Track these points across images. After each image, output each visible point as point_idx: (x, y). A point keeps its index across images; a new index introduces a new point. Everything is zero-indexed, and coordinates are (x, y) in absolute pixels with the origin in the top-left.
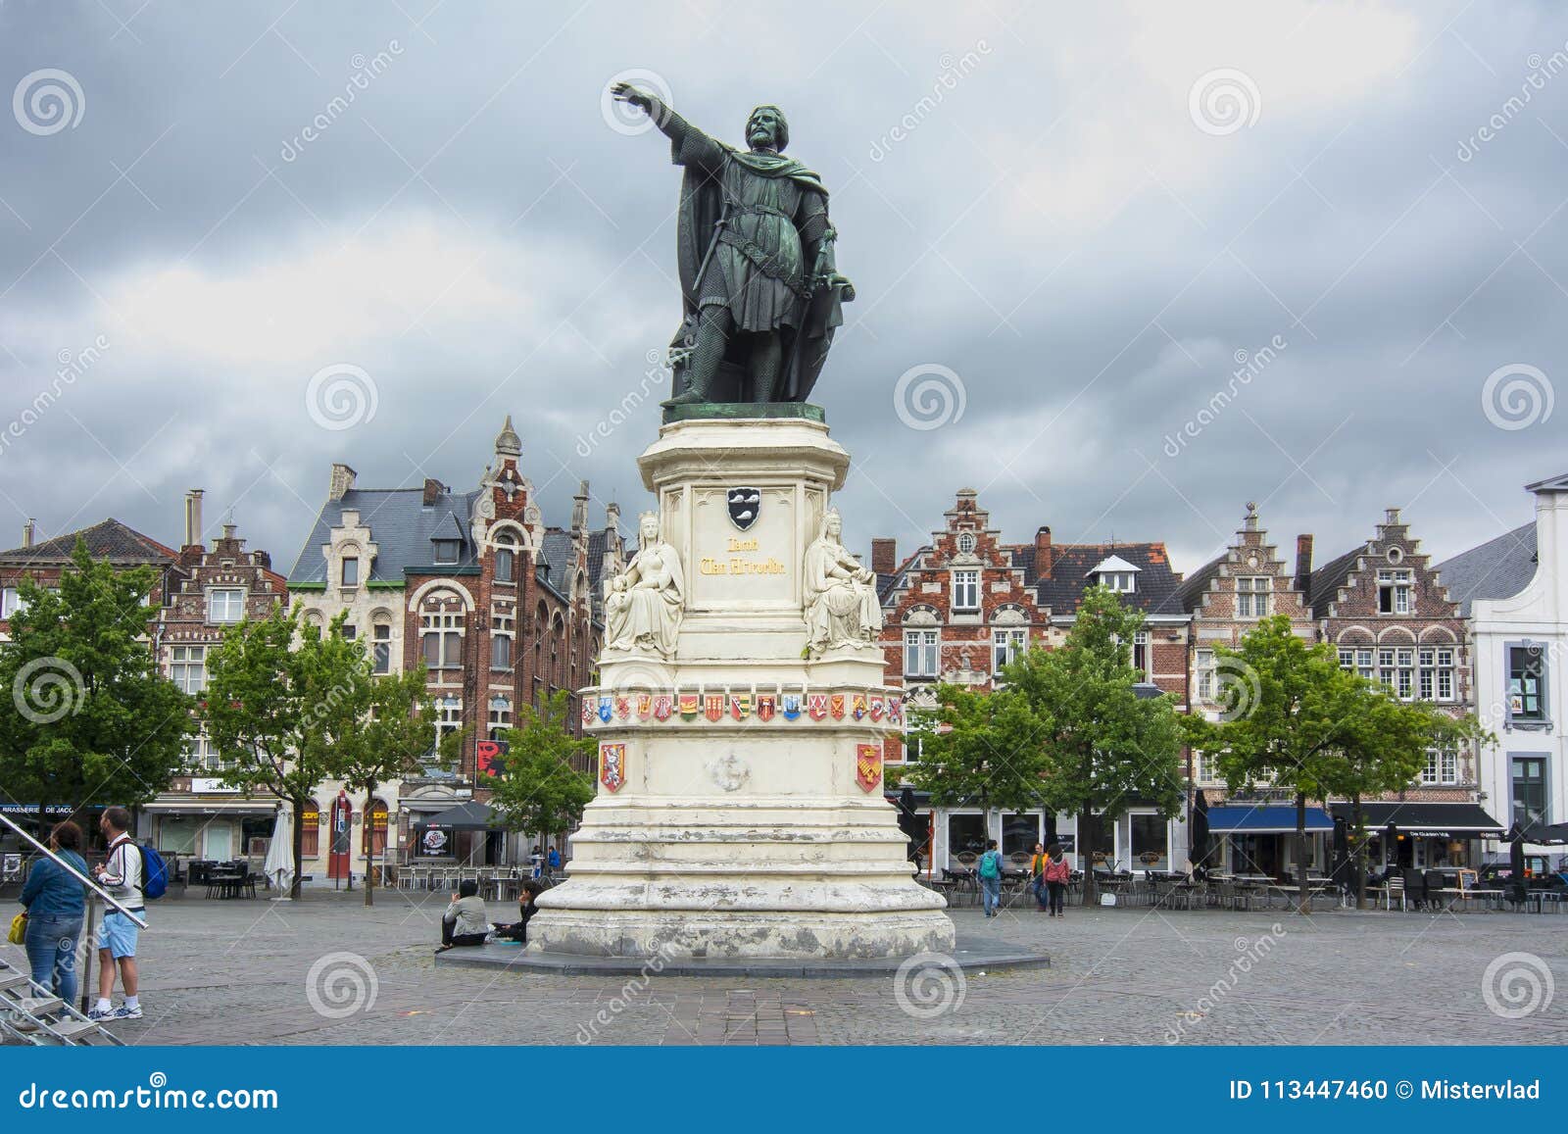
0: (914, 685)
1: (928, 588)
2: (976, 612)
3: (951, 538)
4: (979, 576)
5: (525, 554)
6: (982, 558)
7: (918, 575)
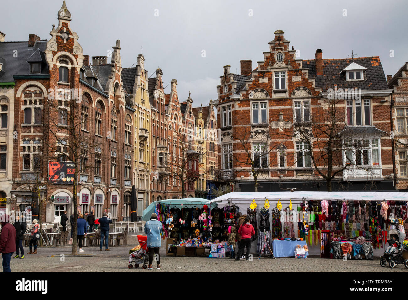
0: (256, 129)
1: (261, 80)
2: (285, 92)
3: (272, 55)
4: (286, 74)
5: (73, 69)
6: (287, 65)
7: (257, 74)
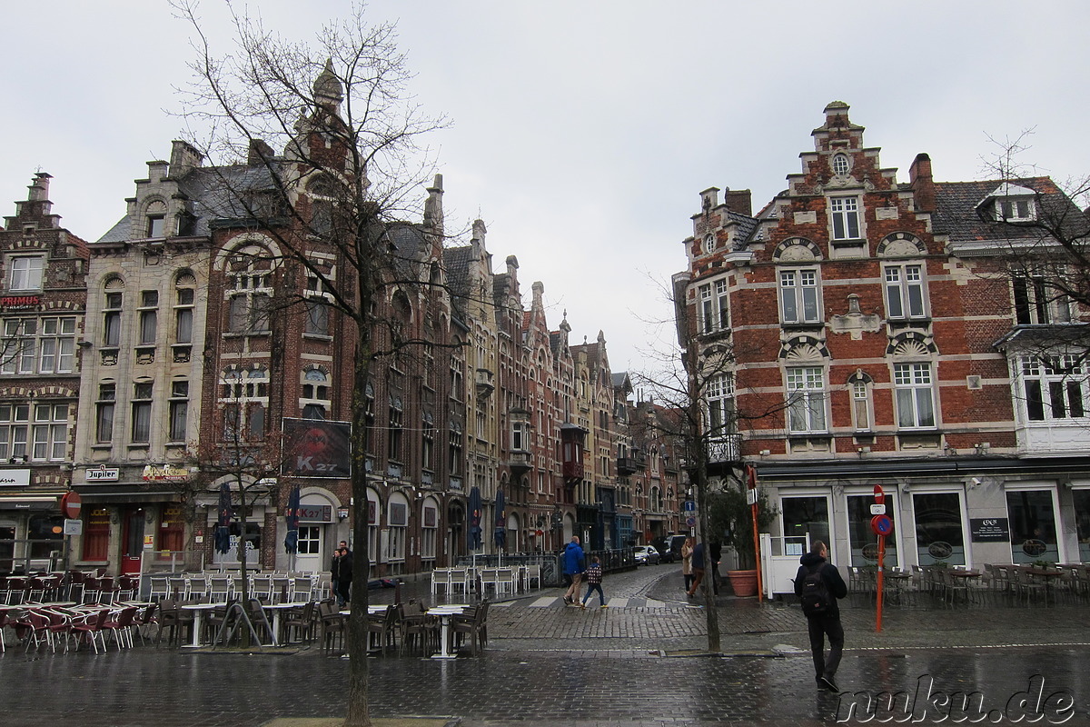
0: (795, 335)
1: (800, 218)
2: (860, 244)
3: (823, 159)
4: (860, 203)
6: (861, 180)
7: (788, 203)
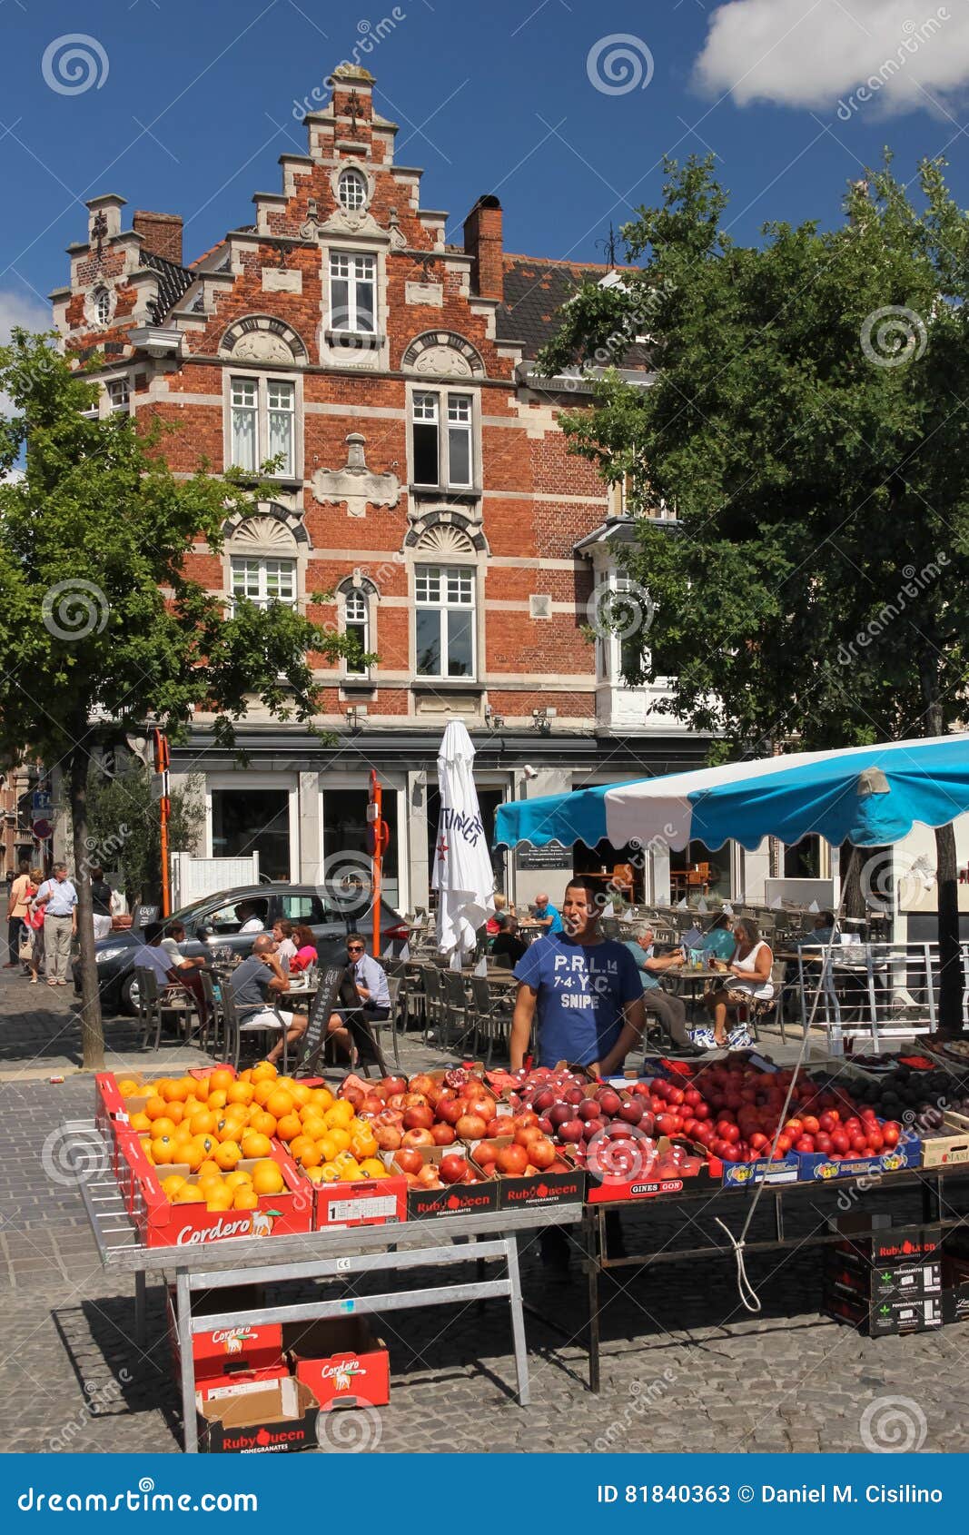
0: (248, 497)
1: (273, 280)
3: (321, 173)
4: (380, 267)
6: (386, 226)
7: (253, 248)
